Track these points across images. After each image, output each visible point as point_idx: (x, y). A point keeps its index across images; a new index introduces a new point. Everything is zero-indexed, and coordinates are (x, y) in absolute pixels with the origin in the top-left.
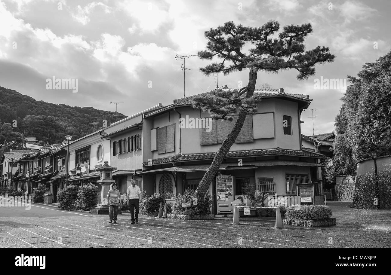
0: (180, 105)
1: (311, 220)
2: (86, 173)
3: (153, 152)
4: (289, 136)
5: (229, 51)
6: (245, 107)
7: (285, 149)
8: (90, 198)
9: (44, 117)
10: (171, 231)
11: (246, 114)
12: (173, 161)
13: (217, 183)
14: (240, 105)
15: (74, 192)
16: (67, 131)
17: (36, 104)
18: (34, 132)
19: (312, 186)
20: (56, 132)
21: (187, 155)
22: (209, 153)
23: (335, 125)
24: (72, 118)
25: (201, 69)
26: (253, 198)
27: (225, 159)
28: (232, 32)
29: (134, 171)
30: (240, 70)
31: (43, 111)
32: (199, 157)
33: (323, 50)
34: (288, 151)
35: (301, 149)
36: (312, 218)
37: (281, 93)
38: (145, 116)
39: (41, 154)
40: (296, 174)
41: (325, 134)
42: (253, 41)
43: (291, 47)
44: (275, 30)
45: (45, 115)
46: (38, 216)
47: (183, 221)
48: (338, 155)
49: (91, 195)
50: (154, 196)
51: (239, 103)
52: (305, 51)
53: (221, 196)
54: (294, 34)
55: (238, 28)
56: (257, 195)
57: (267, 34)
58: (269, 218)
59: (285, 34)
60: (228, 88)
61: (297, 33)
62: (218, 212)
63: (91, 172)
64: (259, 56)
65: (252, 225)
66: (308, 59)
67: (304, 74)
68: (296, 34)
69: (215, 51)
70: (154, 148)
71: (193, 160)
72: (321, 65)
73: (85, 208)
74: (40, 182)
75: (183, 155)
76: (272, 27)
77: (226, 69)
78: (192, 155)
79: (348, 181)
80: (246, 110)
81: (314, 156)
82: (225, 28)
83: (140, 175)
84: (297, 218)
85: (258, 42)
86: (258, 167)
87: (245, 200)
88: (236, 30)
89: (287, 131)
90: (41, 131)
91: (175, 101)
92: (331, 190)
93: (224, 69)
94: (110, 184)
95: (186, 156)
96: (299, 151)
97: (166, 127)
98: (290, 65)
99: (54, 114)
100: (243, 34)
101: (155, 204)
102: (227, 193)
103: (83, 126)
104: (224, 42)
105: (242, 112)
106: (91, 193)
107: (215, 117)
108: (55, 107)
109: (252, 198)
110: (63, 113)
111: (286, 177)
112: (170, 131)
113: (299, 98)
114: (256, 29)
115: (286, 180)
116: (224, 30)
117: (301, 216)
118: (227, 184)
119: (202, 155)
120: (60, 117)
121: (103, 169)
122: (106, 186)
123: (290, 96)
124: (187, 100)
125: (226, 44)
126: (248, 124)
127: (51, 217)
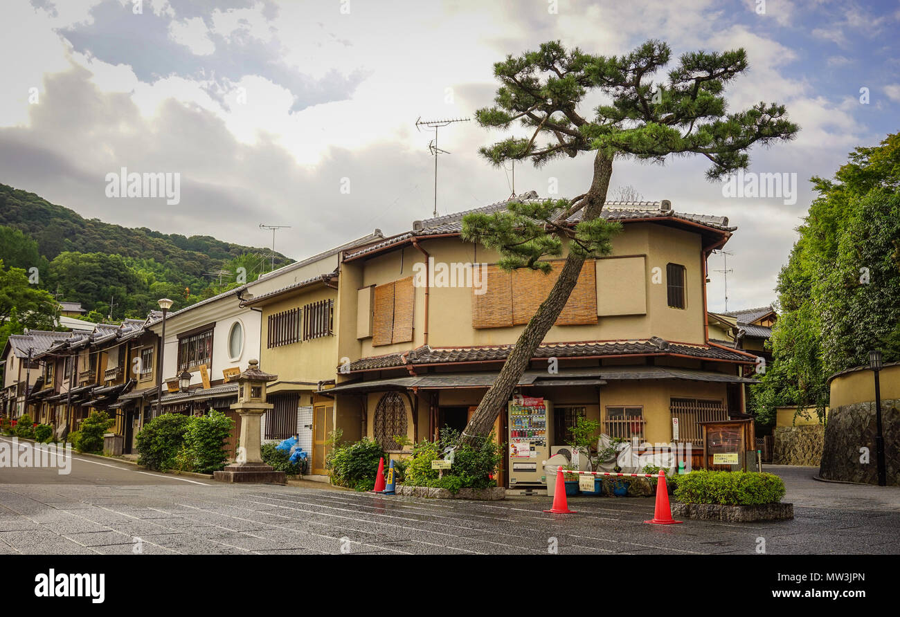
0: (428, 233)
1: (736, 506)
2: (203, 388)
3: (361, 340)
4: (680, 310)
5: (549, 110)
6: (583, 242)
7: (671, 342)
8: (215, 444)
9: (100, 256)
10: (413, 524)
11: (584, 257)
12: (410, 363)
13: (510, 416)
14: (572, 236)
15: (176, 431)
16: (154, 289)
17: (82, 226)
18: (77, 291)
19: (740, 427)
20: (128, 293)
21: (441, 350)
22: (494, 347)
23: (777, 290)
24: (166, 261)
25: (483, 151)
26: (594, 452)
27: (532, 361)
28: (557, 65)
29: (317, 384)
30: (573, 155)
31: (99, 244)
32: (470, 355)
33: (771, 112)
34: (677, 345)
35: (706, 342)
36: (739, 501)
37: (664, 212)
38: (344, 258)
39: (97, 340)
40: (695, 400)
41: (753, 311)
42: (607, 88)
43: (696, 103)
44: (658, 64)
45: (103, 252)
46: (95, 483)
47: (434, 503)
48: (783, 358)
49: (215, 438)
50: (362, 442)
51: (569, 232)
52: (727, 113)
53: (519, 446)
54: (704, 74)
55: (572, 56)
56: (603, 446)
57: (640, 72)
58: (633, 499)
59: (684, 73)
60: (537, 197)
61: (710, 71)
62: (512, 482)
63: (213, 384)
64: (618, 124)
65: (597, 515)
66: (735, 133)
67: (723, 168)
68: (708, 74)
69: (514, 111)
70: (364, 331)
71: (456, 361)
72: (766, 146)
73: (202, 467)
74: (94, 405)
75: (432, 351)
76: (653, 57)
77: (538, 151)
78: (453, 351)
79: (807, 419)
80: (586, 249)
81: (737, 360)
82: (541, 55)
83: (332, 395)
84: (704, 500)
85: (618, 89)
86: (606, 380)
87: (576, 457)
88: (566, 62)
89: (676, 298)
90: (94, 289)
91: (416, 224)
92: (765, 439)
93: (534, 152)
94: (260, 414)
95: (439, 353)
96: (702, 346)
97: (394, 283)
98: (693, 145)
99: (125, 250)
100: (583, 72)
101: (365, 461)
102: (534, 439)
103: (189, 279)
104: (538, 89)
105: (576, 253)
106: (217, 433)
107: (513, 263)
108: (126, 235)
109: (592, 452)
110: (144, 248)
111: (671, 405)
112: (403, 294)
113: (704, 224)
114: (614, 59)
115: (672, 412)
116: (540, 61)
117: (714, 497)
118: (535, 420)
119: (476, 350)
120: (137, 258)
121: (246, 377)
122: (252, 418)
123: (684, 218)
124: (444, 221)
125: (543, 94)
126: (586, 280)
127: (126, 487)
